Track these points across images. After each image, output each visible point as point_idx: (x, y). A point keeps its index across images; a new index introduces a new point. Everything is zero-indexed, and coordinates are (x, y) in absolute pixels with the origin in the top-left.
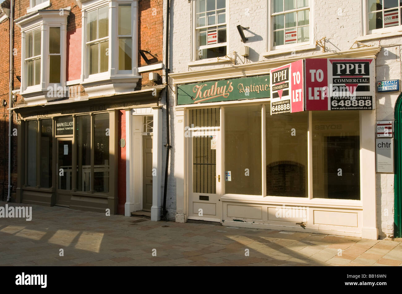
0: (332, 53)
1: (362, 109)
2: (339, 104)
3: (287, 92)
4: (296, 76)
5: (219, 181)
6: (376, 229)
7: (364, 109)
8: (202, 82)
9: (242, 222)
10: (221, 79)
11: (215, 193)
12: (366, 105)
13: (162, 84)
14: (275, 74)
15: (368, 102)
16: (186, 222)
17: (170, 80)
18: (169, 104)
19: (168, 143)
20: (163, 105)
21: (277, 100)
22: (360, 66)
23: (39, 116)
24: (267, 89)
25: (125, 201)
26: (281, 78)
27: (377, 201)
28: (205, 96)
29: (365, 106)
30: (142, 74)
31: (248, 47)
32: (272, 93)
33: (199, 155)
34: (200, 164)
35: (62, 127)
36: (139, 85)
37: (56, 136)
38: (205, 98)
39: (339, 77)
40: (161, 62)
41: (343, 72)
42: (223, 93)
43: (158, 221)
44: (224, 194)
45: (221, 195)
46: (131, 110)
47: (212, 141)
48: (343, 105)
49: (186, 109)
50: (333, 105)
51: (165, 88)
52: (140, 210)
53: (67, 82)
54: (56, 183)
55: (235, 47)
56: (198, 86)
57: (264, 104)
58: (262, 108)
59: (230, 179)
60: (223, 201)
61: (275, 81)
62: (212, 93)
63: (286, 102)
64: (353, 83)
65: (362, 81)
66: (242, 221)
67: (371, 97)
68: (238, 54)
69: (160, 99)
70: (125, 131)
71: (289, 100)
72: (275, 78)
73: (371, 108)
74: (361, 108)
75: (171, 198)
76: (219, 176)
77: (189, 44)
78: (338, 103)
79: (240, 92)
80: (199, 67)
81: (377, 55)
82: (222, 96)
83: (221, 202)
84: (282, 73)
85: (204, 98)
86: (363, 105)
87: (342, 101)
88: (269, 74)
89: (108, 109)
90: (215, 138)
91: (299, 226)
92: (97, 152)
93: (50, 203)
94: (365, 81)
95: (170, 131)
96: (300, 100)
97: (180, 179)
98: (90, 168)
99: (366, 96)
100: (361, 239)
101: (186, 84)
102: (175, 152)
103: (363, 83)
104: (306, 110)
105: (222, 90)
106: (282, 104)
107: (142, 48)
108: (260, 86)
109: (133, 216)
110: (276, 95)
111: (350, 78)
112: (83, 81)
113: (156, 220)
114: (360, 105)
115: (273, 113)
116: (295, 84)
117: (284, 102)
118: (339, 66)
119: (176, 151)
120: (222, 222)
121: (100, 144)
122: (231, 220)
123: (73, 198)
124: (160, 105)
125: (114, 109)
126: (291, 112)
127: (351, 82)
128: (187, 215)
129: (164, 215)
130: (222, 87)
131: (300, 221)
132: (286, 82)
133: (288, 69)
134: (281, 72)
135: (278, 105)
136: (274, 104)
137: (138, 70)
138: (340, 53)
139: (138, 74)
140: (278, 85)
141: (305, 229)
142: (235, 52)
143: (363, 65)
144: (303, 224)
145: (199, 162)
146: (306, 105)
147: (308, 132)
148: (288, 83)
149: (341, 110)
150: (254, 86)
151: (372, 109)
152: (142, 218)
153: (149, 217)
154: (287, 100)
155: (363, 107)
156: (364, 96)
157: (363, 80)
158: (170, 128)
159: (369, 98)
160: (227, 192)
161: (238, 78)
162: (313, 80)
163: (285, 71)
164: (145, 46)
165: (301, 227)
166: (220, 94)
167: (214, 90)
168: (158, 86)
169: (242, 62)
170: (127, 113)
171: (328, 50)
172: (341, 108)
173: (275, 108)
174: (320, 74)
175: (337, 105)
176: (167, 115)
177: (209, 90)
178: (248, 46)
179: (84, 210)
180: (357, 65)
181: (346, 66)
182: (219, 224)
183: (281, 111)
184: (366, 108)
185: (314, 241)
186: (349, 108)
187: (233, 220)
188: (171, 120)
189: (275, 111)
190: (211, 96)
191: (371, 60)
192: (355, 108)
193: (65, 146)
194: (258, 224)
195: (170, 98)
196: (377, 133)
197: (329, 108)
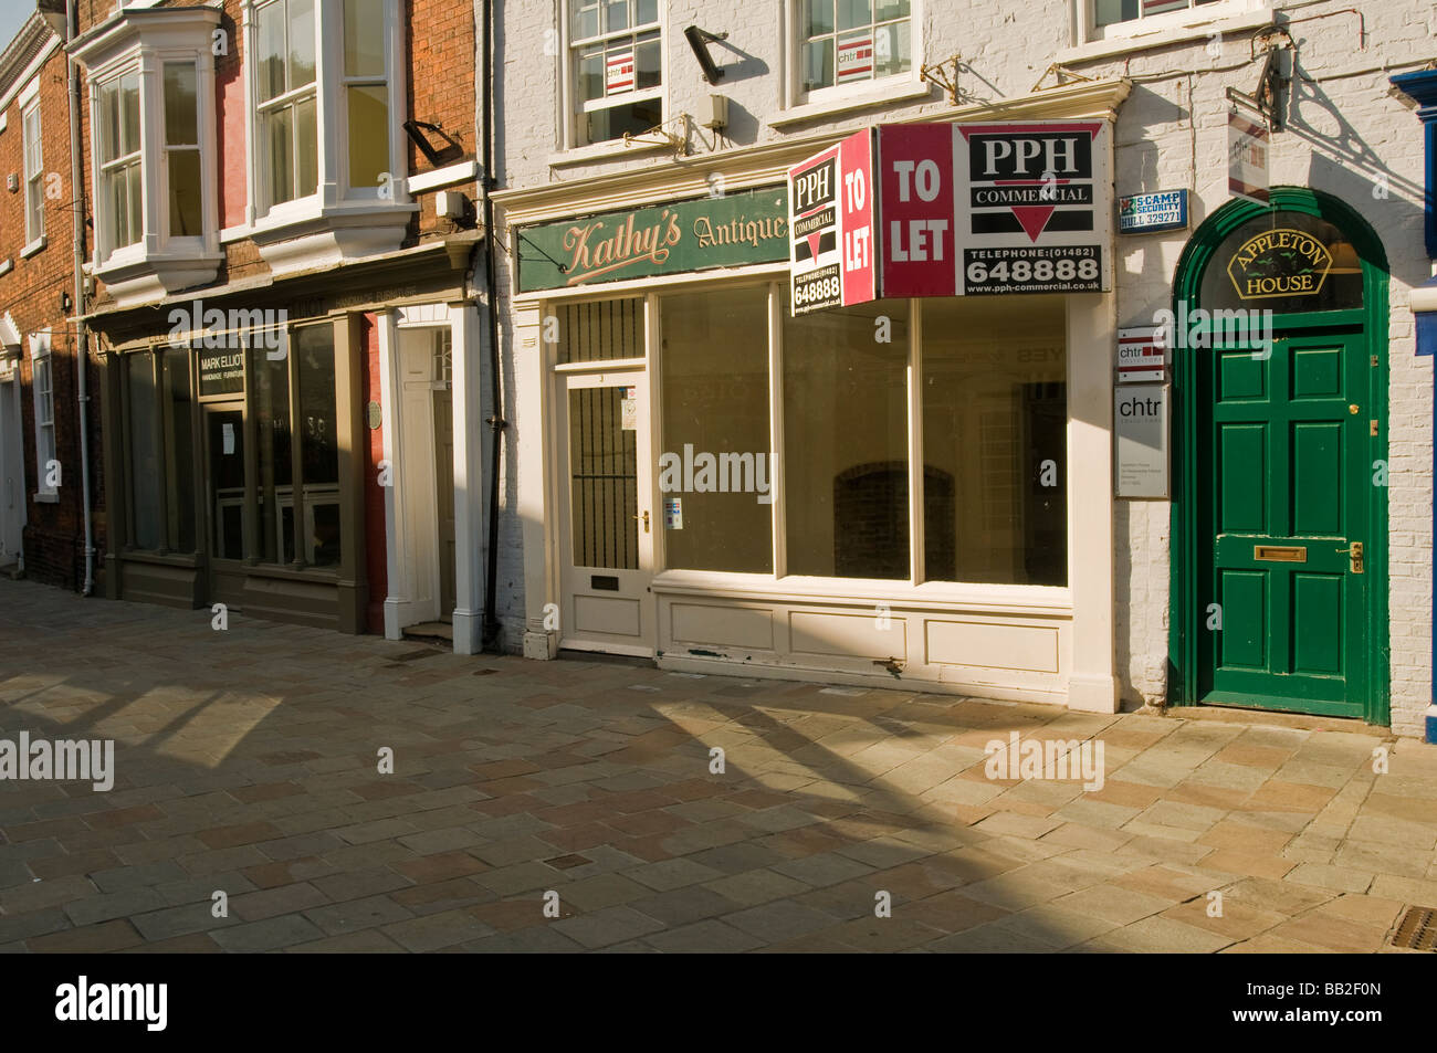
0: (976, 105)
1: (1068, 291)
2: (993, 274)
3: (832, 236)
4: (853, 184)
5: (647, 530)
6: (1112, 678)
7: (1073, 291)
8: (590, 216)
9: (716, 658)
10: (645, 205)
11: (637, 567)
12: (1082, 275)
13: (474, 226)
14: (799, 182)
15: (1088, 265)
16: (554, 659)
17: (499, 212)
18: (498, 288)
19: (497, 411)
20: (480, 293)
21: (807, 265)
22: (1060, 148)
23: (152, 338)
24: (780, 232)
25: (385, 594)
26: (814, 193)
27: (1116, 588)
28: (598, 261)
29: (1077, 280)
30: (419, 197)
31: (723, 98)
32: (793, 243)
33: (588, 449)
34: (593, 478)
35: (213, 371)
36: (413, 234)
37: (201, 399)
38: (597, 268)
39: (991, 184)
40: (472, 156)
41: (1006, 166)
42: (649, 251)
43: (473, 654)
44: (662, 571)
45: (652, 572)
46: (394, 313)
47: (624, 403)
48: (1004, 276)
49: (545, 306)
50: (972, 278)
51: (482, 241)
52: (432, 619)
53: (223, 231)
54: (207, 540)
55: (687, 99)
56: (576, 231)
57: (774, 281)
58: (770, 295)
59: (678, 524)
60: (658, 593)
61: (800, 207)
62: (618, 251)
63: (829, 272)
64: (1038, 203)
65: (1066, 197)
66: (714, 654)
67: (1098, 249)
68: (696, 123)
69: (471, 273)
70: (378, 377)
71: (838, 265)
72: (799, 194)
73: (1096, 285)
74: (1065, 287)
75: (511, 585)
76: (646, 513)
77: (551, 96)
78: (988, 270)
79: (701, 245)
80: (582, 169)
81: (1117, 110)
82: (648, 260)
83: (652, 596)
84: (817, 176)
85: (595, 268)
86: (1072, 275)
87: (1003, 265)
88: (784, 184)
89: (331, 313)
90: (632, 394)
91: (884, 672)
92: (308, 443)
93: (192, 600)
94: (1077, 196)
95: (501, 375)
96: (866, 265)
97: (533, 523)
98: (290, 493)
99: (1082, 248)
100: (1066, 711)
101: (544, 223)
102: (518, 440)
103: (1071, 202)
104: (883, 295)
105: (649, 243)
106: (819, 279)
107: (419, 117)
108: (760, 222)
109: (411, 640)
110: (804, 252)
111: (1028, 188)
112: (253, 225)
113: (468, 652)
114: (1060, 275)
115: (798, 310)
116: (851, 211)
117: (823, 273)
118: (990, 146)
119: (520, 436)
120: (656, 658)
121: (316, 420)
122: (684, 653)
123: (249, 585)
124: (471, 293)
125: (344, 311)
126: (843, 305)
127: (1030, 199)
128: (558, 637)
129: (492, 635)
130: (648, 230)
131: (886, 656)
132: (828, 205)
133: (832, 163)
134: (814, 175)
135: (808, 283)
136: (800, 281)
137: (407, 185)
138: (999, 106)
139: (411, 199)
140: (810, 219)
141: (899, 678)
142: (686, 116)
143: (1070, 144)
144: (896, 662)
145: (588, 472)
146: (882, 280)
147: (909, 369)
148: (833, 210)
149: (999, 292)
150: (741, 225)
151: (1099, 290)
152: (432, 647)
153: (448, 642)
154: (831, 266)
155: (1072, 282)
156: (1075, 248)
157: (1071, 192)
158: (501, 365)
159: (1090, 252)
160: (671, 563)
161: (695, 198)
162: (905, 196)
163: (826, 169)
164: (426, 108)
165: (889, 674)
166: (643, 252)
167: (624, 239)
168: (465, 232)
169: (707, 146)
170: (382, 322)
171: (966, 99)
172: (997, 289)
173: (802, 292)
174: (928, 174)
175: (984, 276)
176: (490, 324)
177: (611, 241)
178: (724, 94)
179: (279, 619)
180: (1050, 144)
181: (1014, 147)
182: (649, 664)
183: (817, 301)
184: (1082, 286)
185: (914, 720)
186: (1023, 288)
187: (690, 651)
188: (503, 340)
189: (804, 304)
190: (615, 261)
191: (1096, 127)
192: (1046, 287)
193: (225, 426)
194: (762, 665)
195: (500, 271)
196: (1117, 370)
197: (960, 290)
